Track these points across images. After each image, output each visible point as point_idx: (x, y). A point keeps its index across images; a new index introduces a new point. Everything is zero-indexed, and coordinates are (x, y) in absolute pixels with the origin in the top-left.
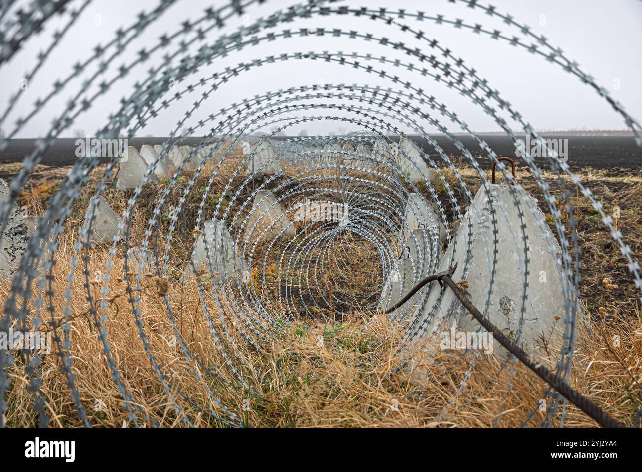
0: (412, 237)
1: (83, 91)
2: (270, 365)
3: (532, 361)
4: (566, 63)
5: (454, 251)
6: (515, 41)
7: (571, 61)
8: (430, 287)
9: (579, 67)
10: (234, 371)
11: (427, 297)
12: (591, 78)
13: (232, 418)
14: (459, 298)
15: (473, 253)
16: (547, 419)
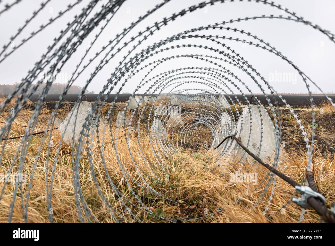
0: (223, 126)
1: (106, 57)
2: (172, 164)
3: (263, 162)
4: (276, 53)
5: (237, 127)
6: (258, 45)
7: (279, 51)
8: (228, 140)
9: (281, 54)
10: (160, 165)
11: (227, 144)
12: (286, 57)
13: (158, 180)
14: (238, 143)
15: (243, 127)
16: (269, 183)
